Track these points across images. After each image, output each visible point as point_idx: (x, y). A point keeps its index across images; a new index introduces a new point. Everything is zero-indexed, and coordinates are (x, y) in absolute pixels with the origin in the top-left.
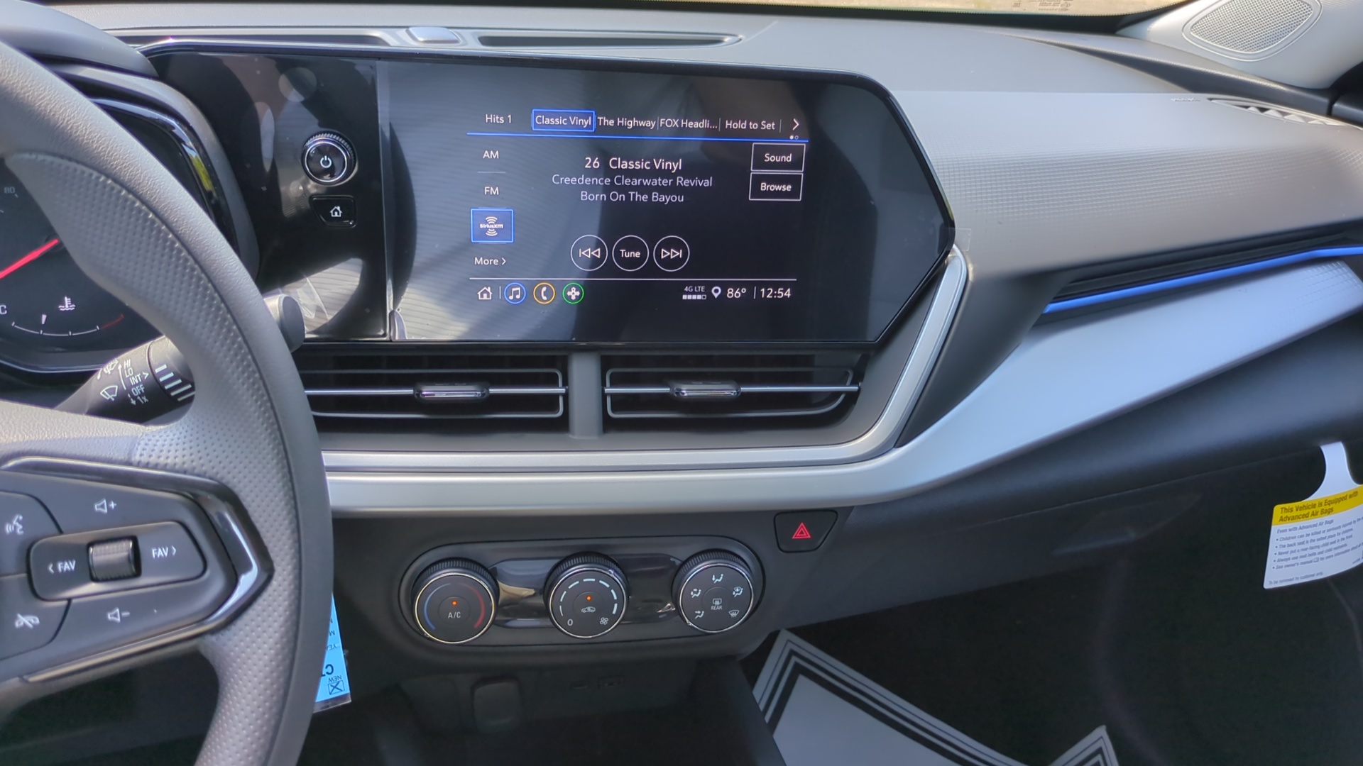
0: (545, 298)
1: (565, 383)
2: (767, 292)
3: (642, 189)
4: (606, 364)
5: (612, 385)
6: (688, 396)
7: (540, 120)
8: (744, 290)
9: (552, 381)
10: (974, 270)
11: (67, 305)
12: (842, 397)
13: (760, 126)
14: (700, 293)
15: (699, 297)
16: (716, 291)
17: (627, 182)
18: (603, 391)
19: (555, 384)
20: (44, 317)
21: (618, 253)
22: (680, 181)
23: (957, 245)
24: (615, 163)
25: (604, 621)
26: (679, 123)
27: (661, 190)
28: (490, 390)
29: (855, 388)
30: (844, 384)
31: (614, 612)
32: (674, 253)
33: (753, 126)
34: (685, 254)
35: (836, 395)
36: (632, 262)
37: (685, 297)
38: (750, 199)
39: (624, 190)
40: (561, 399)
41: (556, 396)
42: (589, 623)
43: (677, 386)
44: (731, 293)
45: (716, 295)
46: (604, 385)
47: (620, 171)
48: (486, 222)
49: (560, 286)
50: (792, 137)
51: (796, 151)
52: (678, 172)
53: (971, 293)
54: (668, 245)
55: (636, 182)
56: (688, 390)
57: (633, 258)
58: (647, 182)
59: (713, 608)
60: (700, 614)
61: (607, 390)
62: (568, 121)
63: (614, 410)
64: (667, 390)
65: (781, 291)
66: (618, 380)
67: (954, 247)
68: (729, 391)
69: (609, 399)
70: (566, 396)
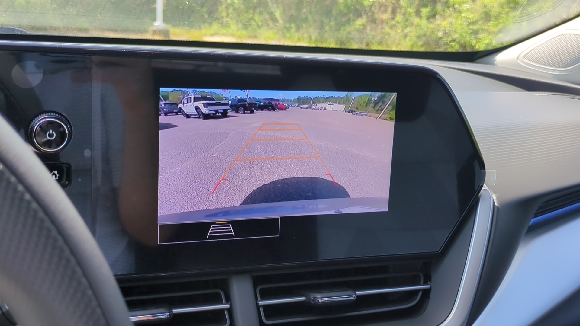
1: (228, 300)
4: (256, 282)
6: (323, 303)
9: (219, 300)
12: (420, 294)
18: (257, 304)
19: (221, 302)
28: (173, 310)
29: (428, 286)
30: (419, 285)
35: (416, 292)
40: (226, 313)
41: (222, 311)
43: (312, 295)
46: (257, 299)
56: (320, 299)
61: (261, 303)
63: (267, 317)
64: (303, 298)
66: (265, 295)
67: (484, 184)
68: (349, 296)
69: (262, 310)
70: (230, 310)
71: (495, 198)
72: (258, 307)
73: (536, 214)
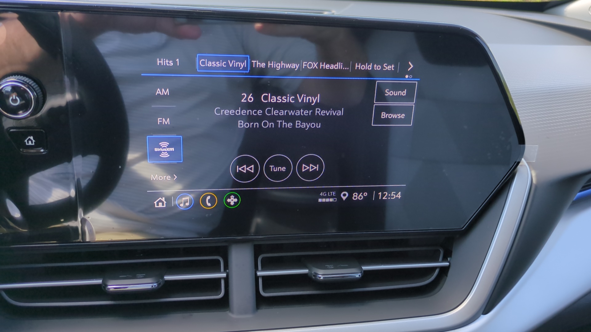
0: (209, 205)
1: (226, 267)
2: (383, 195)
3: (287, 118)
4: (258, 250)
5: (263, 269)
6: (325, 280)
7: (203, 63)
8: (366, 194)
9: (214, 266)
12: (437, 271)
13: (383, 67)
14: (332, 197)
15: (331, 200)
16: (345, 195)
17: (276, 112)
18: (256, 274)
19: (218, 270)
21: (268, 168)
22: (318, 111)
23: (526, 158)
24: (266, 98)
26: (318, 65)
27: (303, 119)
28: (165, 277)
29: (447, 264)
30: (436, 261)
32: (312, 168)
33: (377, 67)
34: (321, 168)
35: (433, 269)
36: (279, 175)
37: (320, 200)
38: (372, 125)
39: (273, 119)
40: (223, 282)
41: (218, 280)
44: (356, 197)
45: (344, 198)
46: (256, 269)
47: (271, 104)
48: (160, 147)
50: (407, 76)
51: (410, 87)
52: (317, 105)
53: (533, 191)
54: (307, 161)
55: (282, 113)
56: (322, 274)
57: (280, 172)
58: (291, 113)
61: (259, 274)
62: (227, 64)
63: (265, 289)
64: (305, 271)
65: (393, 194)
66: (268, 264)
67: (523, 159)
68: (355, 273)
69: (260, 281)
70: (227, 279)
71: (534, 174)
73: (584, 187)
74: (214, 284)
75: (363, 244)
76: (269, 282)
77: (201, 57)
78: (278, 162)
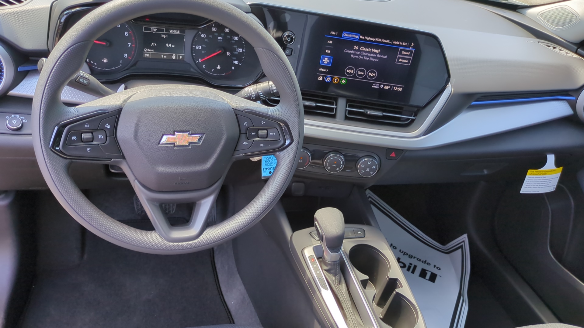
0: (335, 82)
1: (336, 105)
2: (395, 88)
3: (368, 56)
4: (348, 101)
5: (349, 107)
6: (369, 114)
7: (345, 35)
8: (389, 87)
9: (333, 104)
10: (453, 91)
11: (219, 67)
12: (410, 120)
13: (403, 44)
14: (377, 86)
15: (377, 87)
16: (382, 86)
17: (364, 54)
18: (346, 109)
19: (333, 105)
20: (213, 70)
21: (357, 72)
22: (378, 56)
23: (450, 83)
24: (362, 48)
25: (338, 169)
26: (381, 40)
27: (373, 57)
28: (317, 104)
29: (414, 118)
30: (411, 116)
31: (341, 167)
32: (372, 75)
33: (401, 44)
34: (375, 75)
35: (409, 119)
36: (361, 75)
37: (373, 87)
38: (396, 63)
39: (363, 56)
40: (334, 109)
41: (333, 108)
42: (334, 169)
43: (366, 110)
44: (386, 87)
45: (381, 87)
46: (346, 107)
47: (363, 51)
48: (325, 59)
49: (340, 79)
50: (411, 48)
51: (411, 52)
52: (378, 53)
53: (452, 97)
54: (371, 72)
55: (366, 54)
56: (369, 112)
57: (361, 74)
58: (369, 55)
59: (366, 170)
60: (363, 172)
61: (347, 109)
62: (352, 36)
63: (348, 114)
64: (363, 111)
65: (399, 89)
66: (350, 106)
67: (449, 83)
68: (380, 114)
69: (347, 111)
70: (336, 109)
71: (453, 90)
72: (346, 110)
74: (331, 110)
75: (385, 106)
76: (350, 112)
77: (344, 33)
78: (361, 71)
